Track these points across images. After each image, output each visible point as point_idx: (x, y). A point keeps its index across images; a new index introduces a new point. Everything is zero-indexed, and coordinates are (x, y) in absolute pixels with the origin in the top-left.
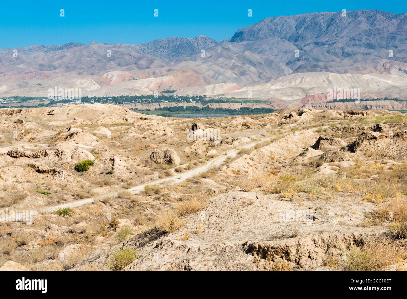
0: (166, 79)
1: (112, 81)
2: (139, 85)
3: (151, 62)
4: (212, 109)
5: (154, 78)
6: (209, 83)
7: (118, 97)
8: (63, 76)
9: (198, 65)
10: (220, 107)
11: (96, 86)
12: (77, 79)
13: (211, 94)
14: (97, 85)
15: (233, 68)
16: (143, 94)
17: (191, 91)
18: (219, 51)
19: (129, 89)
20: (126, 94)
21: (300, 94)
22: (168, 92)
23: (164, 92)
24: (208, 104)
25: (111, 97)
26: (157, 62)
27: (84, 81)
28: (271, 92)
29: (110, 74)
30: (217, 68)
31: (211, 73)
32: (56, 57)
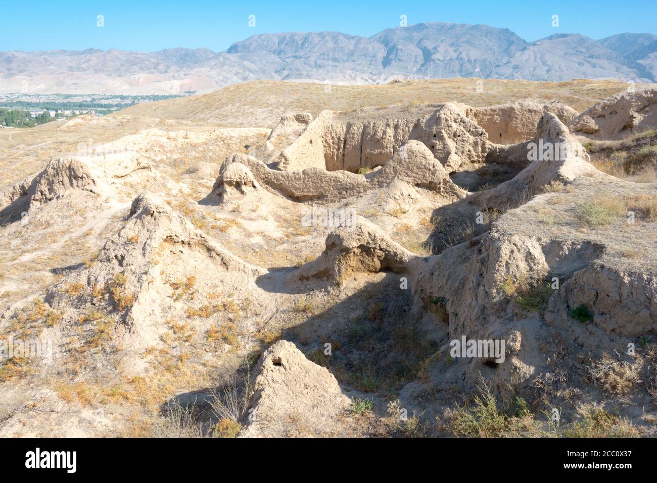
0: (185, 82)
1: (140, 83)
2: (164, 86)
3: (169, 67)
5: (175, 81)
7: (151, 96)
8: (93, 77)
9: (209, 72)
11: (126, 87)
12: (108, 80)
14: (127, 85)
15: (237, 74)
16: (170, 94)
18: (221, 60)
19: (156, 89)
25: (146, 96)
26: (173, 68)
27: (115, 81)
29: (137, 76)
30: (224, 74)
31: (221, 78)
32: (82, 61)
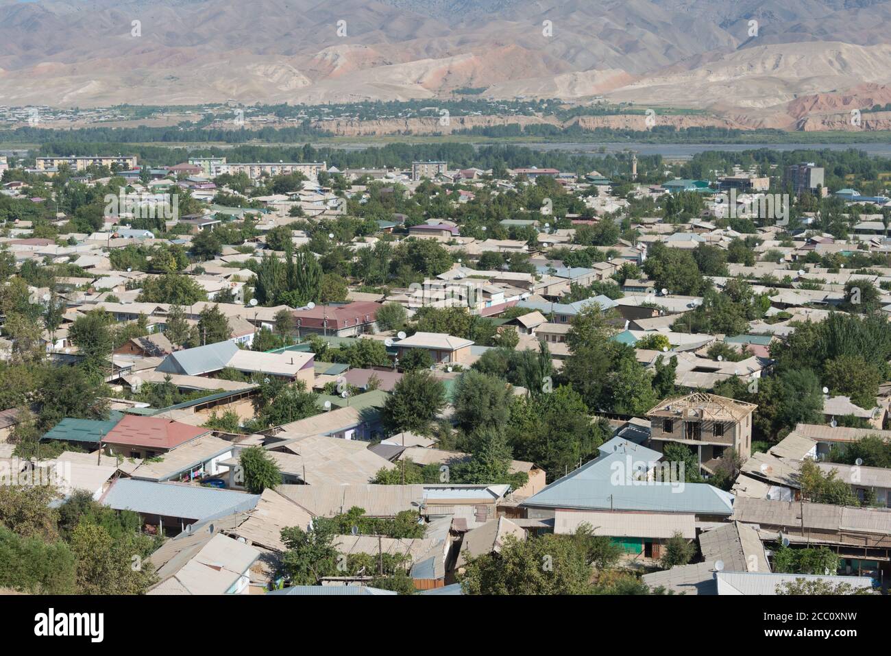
0: (459, 62)
1: (336, 69)
2: (400, 76)
3: (418, 23)
4: (588, 131)
5: (431, 60)
6: (558, 71)
7: (357, 104)
8: (221, 57)
9: (528, 31)
10: (606, 125)
11: (300, 81)
12: (256, 65)
13: (569, 95)
14: (302, 77)
15: (606, 35)
16: (411, 97)
17: (521, 89)
19: (377, 86)
20: (374, 98)
21: (780, 93)
22: (466, 91)
23: (458, 92)
24: (575, 119)
25: (343, 105)
26: (433, 24)
27: (273, 68)
28: (711, 90)
29: (330, 51)
31: (560, 47)
32: (201, 17)
